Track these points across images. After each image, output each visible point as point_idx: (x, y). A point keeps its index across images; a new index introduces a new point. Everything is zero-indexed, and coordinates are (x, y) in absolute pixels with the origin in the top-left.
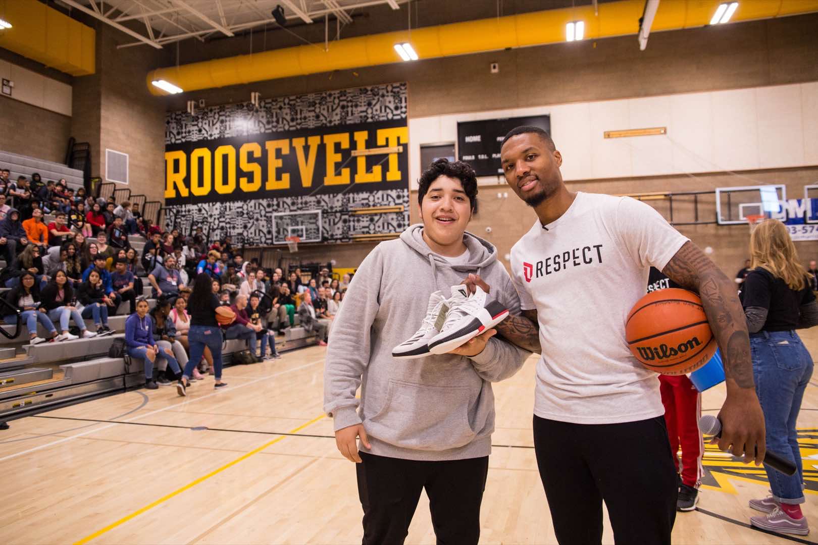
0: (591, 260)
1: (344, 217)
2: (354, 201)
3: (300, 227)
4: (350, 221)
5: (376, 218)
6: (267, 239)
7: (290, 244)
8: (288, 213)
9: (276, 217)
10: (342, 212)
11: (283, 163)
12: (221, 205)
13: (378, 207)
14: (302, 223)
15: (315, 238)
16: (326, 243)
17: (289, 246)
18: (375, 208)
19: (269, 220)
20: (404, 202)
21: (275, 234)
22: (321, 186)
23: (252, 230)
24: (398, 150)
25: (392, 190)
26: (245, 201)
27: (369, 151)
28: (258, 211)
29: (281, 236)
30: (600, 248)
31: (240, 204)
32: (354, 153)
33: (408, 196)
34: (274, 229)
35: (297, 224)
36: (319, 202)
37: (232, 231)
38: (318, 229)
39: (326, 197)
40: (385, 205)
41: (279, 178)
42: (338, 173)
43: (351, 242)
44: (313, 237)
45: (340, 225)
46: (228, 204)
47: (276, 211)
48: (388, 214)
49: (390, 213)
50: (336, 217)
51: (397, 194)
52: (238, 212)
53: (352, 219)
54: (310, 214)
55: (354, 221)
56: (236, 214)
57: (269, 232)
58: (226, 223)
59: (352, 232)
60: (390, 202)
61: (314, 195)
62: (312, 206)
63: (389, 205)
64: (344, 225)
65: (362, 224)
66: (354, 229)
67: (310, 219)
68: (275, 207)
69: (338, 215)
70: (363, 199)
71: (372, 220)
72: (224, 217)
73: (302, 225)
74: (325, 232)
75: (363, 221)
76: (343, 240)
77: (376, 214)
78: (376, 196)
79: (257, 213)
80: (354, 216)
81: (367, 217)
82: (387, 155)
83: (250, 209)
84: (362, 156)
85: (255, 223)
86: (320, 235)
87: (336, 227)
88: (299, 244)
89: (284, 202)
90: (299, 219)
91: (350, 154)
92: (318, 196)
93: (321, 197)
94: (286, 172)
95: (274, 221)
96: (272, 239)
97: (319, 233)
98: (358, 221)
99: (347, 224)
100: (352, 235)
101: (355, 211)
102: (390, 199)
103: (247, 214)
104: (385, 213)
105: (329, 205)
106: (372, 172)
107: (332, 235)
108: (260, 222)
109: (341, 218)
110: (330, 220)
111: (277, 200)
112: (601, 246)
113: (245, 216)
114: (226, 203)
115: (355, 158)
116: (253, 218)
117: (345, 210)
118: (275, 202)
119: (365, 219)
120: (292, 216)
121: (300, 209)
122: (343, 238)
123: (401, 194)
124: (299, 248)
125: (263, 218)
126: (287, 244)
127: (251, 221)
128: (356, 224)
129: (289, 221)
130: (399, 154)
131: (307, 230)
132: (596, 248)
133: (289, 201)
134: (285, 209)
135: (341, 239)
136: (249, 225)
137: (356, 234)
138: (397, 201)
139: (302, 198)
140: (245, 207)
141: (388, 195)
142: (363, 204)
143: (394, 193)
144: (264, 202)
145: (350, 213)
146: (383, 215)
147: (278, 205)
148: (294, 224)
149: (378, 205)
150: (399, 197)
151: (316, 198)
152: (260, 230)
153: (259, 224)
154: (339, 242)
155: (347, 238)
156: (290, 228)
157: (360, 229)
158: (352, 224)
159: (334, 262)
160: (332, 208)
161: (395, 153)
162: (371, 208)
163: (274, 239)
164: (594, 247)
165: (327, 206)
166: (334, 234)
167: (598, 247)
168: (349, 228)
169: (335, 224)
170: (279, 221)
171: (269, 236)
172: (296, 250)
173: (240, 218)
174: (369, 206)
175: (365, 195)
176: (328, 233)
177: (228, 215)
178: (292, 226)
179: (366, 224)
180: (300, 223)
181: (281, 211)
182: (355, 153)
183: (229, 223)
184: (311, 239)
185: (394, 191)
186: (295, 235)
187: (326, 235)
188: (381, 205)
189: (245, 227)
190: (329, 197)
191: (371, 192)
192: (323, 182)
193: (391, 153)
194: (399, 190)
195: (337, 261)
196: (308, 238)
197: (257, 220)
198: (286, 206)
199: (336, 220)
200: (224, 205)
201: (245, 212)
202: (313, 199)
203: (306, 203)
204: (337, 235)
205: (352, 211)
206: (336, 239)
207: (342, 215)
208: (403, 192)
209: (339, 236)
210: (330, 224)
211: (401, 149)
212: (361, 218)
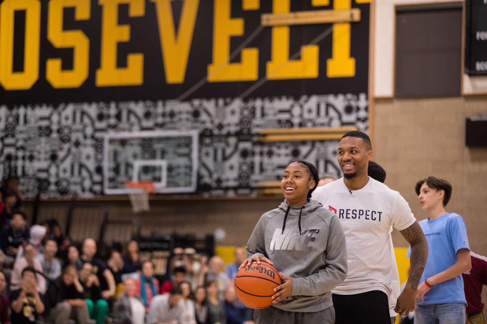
0: (375, 218)
1: (244, 145)
2: (263, 115)
3: (158, 162)
4: (253, 154)
5: (304, 150)
6: (94, 183)
7: (136, 195)
8: (137, 134)
9: (112, 141)
10: (239, 135)
11: (133, 33)
12: (8, 112)
13: (309, 127)
14: (163, 154)
15: (186, 186)
16: (206, 195)
17: (133, 199)
18: (304, 130)
19: (98, 145)
20: (358, 119)
21: (108, 174)
22: (202, 83)
23: (67, 164)
24: (352, 15)
25: (336, 94)
26: (56, 106)
27: (296, 17)
28: (78, 126)
29: (122, 178)
30: (381, 214)
31: (44, 111)
32: (266, 20)
33: (366, 109)
34: (107, 165)
35: (153, 156)
36: (196, 114)
37: (28, 164)
38: (190, 168)
39: (210, 105)
40: (322, 125)
41: (122, 63)
42: (235, 59)
43: (254, 195)
44: (182, 182)
45: (235, 160)
46: (22, 111)
47: (114, 127)
48: (327, 144)
49: (331, 141)
50: (228, 145)
51: (346, 103)
52: (40, 128)
53: (257, 149)
54: (179, 138)
55: (261, 154)
56: (37, 132)
57: (99, 170)
58: (18, 149)
59: (256, 176)
60: (331, 119)
61: (188, 99)
62: (184, 122)
63: (329, 124)
64: (241, 160)
65: (276, 161)
66: (262, 170)
67: (179, 146)
68: (113, 121)
69: (232, 141)
70: (282, 111)
71: (296, 153)
72: (13, 136)
73: (162, 157)
74: (204, 172)
75: (279, 155)
76: (241, 191)
77: (304, 143)
78: (306, 107)
79: (78, 131)
80: (261, 144)
81: (287, 148)
82: (329, 25)
83: (64, 122)
84: (280, 26)
85: (74, 149)
86: (194, 179)
87: (228, 164)
88: (151, 194)
89: (130, 112)
90: (158, 146)
91: (259, 20)
92: (196, 102)
93: (201, 105)
94: (135, 51)
95: (107, 148)
96: (101, 183)
97: (190, 176)
98: (270, 154)
99: (249, 160)
100: (256, 181)
101: (264, 135)
102: (332, 113)
103: (59, 131)
104: (322, 141)
105: (217, 121)
106: (299, 58)
107: (219, 181)
108: (82, 149)
109: (236, 147)
110: (215, 151)
111: (117, 107)
112: (382, 213)
113: (55, 135)
114: (18, 107)
115: (269, 29)
116: (69, 140)
117: (245, 131)
118: (113, 111)
119: (283, 151)
120: (144, 139)
121: (161, 126)
122: (240, 187)
123: (353, 104)
124: (152, 203)
125: (89, 142)
126: (127, 195)
127: (66, 146)
128: (266, 160)
129: (137, 149)
130: (353, 25)
131: (170, 169)
132: (379, 213)
133: (139, 108)
134: (132, 125)
135: (235, 189)
136: (61, 154)
137: (265, 180)
138: (346, 118)
139: (164, 105)
140: (55, 118)
141: (328, 105)
142: (280, 122)
143: (339, 102)
144: (92, 110)
145: (255, 139)
146: (318, 145)
147: (118, 117)
148: (147, 155)
149: (309, 124)
150: (349, 110)
151: (192, 105)
152: (81, 166)
153: (80, 153)
154: (231, 194)
155: (247, 187)
156: (138, 164)
157: (273, 170)
158: (257, 159)
159: (220, 234)
160: (220, 126)
161: (344, 22)
162: (296, 129)
163: (107, 183)
164: (378, 212)
165: (212, 122)
166: (224, 177)
167: (380, 213)
168: (252, 167)
169: (225, 158)
170: (119, 148)
171: (97, 178)
172: (146, 207)
173: (43, 139)
174: (292, 125)
175: (284, 103)
176: (211, 175)
177: (21, 132)
178: (144, 158)
179: (283, 160)
180: (159, 154)
181: (124, 130)
182: (268, 20)
183: (23, 148)
184: (177, 185)
185: (341, 97)
186: (149, 177)
187: (207, 180)
188: (314, 125)
189: (54, 157)
190: (217, 105)
191: (297, 98)
192: (205, 73)
193: (338, 23)
194: (349, 96)
195: (228, 231)
196: (170, 184)
197: (77, 144)
198: (133, 119)
199: (229, 151)
200: (14, 112)
201: (55, 127)
202: (185, 107)
203: (172, 115)
204: (227, 180)
205: (258, 135)
206: (227, 189)
207: (240, 140)
208: (358, 99)
209: (232, 184)
210: (215, 158)
211: (357, 14)
212: (275, 149)
